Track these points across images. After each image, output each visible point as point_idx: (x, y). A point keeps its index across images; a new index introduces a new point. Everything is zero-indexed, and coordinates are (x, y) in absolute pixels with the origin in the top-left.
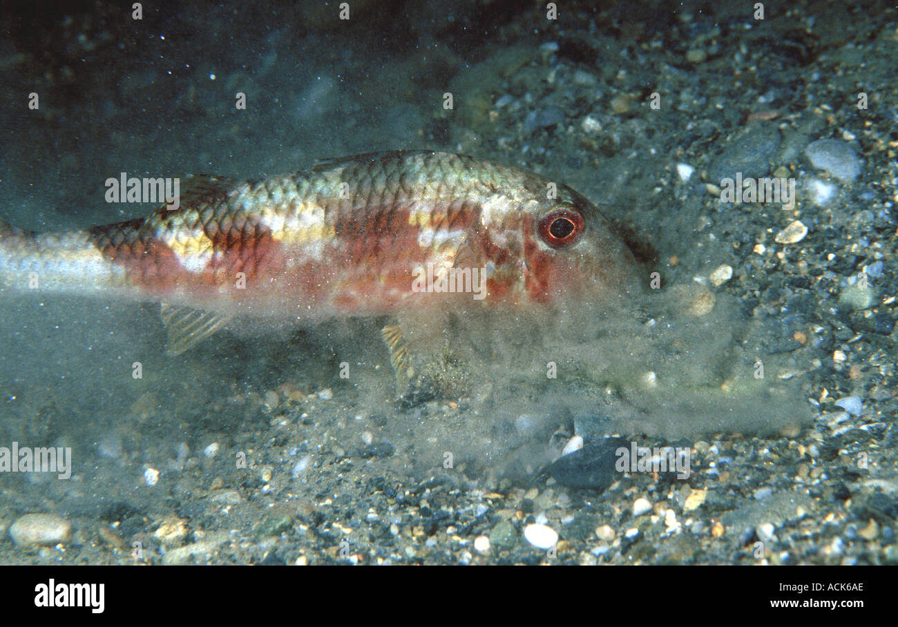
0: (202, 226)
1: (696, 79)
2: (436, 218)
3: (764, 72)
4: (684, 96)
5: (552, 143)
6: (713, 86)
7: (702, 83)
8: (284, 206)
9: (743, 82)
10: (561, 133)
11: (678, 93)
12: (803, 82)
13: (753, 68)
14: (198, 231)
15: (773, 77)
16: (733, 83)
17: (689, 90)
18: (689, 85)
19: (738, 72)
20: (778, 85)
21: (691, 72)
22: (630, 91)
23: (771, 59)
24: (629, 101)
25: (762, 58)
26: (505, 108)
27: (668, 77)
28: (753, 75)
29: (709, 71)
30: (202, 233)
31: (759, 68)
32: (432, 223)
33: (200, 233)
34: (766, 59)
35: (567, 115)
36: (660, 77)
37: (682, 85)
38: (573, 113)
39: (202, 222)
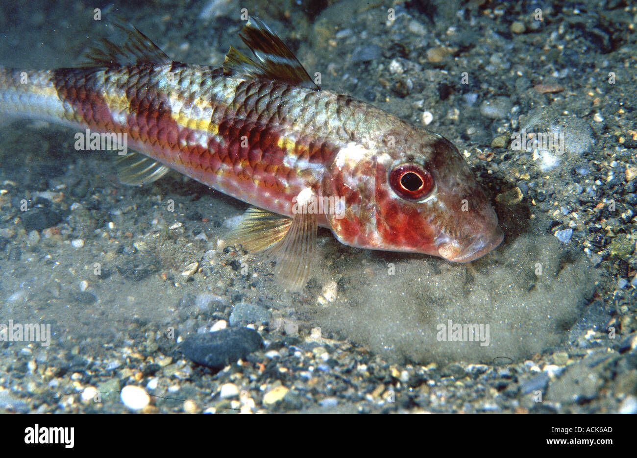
0: (127, 89)
1: (510, 47)
2: (300, 148)
3: (569, 52)
4: (494, 59)
5: (364, 76)
6: (522, 56)
7: (515, 50)
8: (186, 95)
9: (547, 57)
10: (373, 69)
11: (490, 55)
12: (593, 66)
13: (561, 47)
14: (123, 91)
15: (574, 58)
16: (539, 56)
17: (501, 54)
18: (503, 51)
19: (547, 48)
20: (574, 65)
21: (509, 41)
22: (450, 45)
23: (580, 42)
24: (444, 55)
25: (572, 40)
26: (344, 40)
27: (489, 41)
28: (559, 52)
29: (525, 42)
30: (125, 95)
31: (565, 48)
32: (296, 151)
33: (124, 95)
34: (576, 41)
35: (383, 55)
36: (482, 39)
37: (497, 49)
38: (388, 54)
39: (128, 85)
